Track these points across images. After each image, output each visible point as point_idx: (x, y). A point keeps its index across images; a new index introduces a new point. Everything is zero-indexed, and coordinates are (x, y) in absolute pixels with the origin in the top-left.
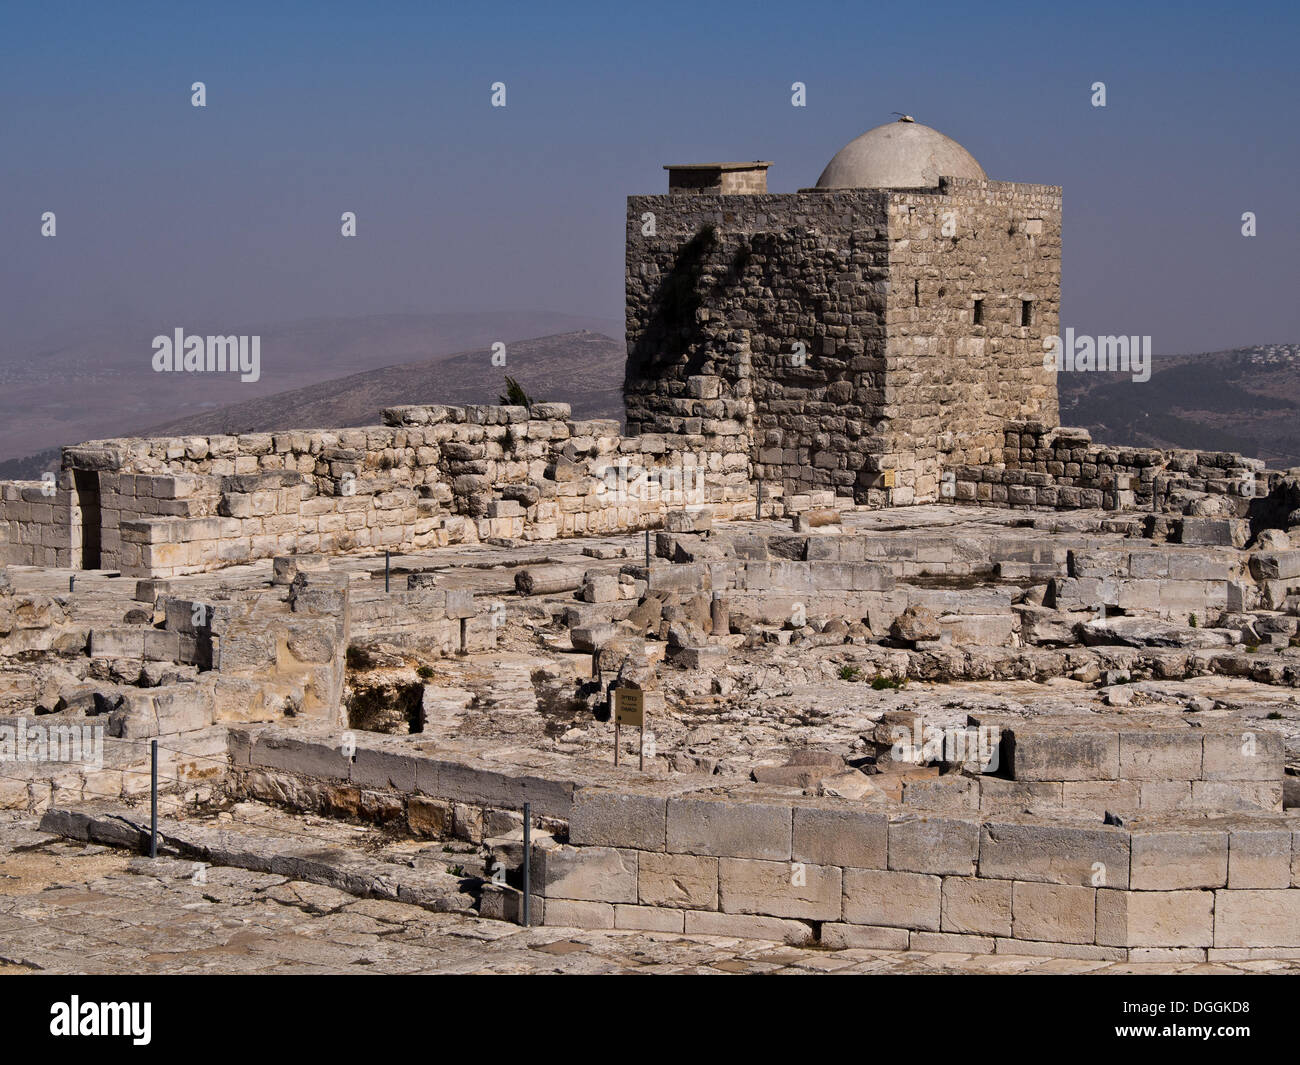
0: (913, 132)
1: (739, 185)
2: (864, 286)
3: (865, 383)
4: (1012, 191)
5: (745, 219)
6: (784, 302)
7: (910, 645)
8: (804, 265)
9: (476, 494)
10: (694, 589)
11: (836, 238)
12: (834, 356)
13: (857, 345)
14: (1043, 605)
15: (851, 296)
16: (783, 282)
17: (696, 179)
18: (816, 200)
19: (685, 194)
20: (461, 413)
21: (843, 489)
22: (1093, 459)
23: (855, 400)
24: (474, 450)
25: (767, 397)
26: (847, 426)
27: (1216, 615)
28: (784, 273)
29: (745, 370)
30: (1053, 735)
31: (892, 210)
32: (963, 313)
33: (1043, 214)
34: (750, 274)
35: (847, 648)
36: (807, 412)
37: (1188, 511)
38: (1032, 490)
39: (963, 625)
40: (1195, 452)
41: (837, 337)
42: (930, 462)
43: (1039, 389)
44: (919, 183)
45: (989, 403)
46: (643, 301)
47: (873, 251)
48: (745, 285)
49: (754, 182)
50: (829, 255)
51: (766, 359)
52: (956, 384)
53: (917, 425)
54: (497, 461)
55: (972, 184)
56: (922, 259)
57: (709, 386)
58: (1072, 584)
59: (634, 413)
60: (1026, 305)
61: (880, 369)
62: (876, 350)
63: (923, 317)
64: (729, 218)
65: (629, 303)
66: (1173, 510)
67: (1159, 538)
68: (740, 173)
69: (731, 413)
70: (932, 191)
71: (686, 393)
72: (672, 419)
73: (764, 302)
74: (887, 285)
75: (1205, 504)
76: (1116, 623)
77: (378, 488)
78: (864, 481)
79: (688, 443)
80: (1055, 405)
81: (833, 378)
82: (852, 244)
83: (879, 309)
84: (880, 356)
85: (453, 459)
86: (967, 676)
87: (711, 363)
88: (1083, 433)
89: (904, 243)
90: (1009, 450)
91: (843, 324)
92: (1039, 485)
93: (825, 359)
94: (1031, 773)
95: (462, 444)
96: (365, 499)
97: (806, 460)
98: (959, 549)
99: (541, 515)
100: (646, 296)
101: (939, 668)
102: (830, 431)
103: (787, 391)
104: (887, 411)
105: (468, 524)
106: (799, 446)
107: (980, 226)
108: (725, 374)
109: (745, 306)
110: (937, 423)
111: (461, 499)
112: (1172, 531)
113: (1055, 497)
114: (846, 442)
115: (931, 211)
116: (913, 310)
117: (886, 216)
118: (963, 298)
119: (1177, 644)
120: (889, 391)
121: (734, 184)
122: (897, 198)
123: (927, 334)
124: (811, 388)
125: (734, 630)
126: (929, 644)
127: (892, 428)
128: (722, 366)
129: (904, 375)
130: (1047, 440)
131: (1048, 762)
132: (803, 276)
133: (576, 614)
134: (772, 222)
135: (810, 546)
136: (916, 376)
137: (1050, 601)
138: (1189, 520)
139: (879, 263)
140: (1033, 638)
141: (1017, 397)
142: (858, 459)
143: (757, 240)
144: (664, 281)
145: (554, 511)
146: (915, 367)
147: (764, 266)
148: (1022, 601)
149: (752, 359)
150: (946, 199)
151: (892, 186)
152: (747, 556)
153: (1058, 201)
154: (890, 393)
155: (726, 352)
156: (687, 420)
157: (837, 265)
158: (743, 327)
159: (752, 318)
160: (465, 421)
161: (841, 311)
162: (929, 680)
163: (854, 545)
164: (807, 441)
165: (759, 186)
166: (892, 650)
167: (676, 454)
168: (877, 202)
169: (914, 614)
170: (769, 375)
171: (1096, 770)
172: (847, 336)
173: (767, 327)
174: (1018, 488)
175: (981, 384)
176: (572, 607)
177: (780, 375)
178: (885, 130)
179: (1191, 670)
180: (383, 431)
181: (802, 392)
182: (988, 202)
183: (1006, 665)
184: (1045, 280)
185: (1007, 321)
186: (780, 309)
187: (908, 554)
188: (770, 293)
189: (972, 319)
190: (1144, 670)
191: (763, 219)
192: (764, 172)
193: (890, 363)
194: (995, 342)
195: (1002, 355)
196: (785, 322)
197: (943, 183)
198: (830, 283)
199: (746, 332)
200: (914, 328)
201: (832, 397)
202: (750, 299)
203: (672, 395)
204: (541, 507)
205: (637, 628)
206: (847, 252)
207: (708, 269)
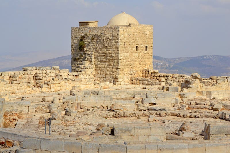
0: (125, 15)
1: (92, 25)
2: (115, 44)
3: (115, 62)
4: (143, 26)
5: (93, 32)
6: (100, 47)
7: (113, 111)
8: (104, 40)
9: (40, 83)
10: (74, 101)
11: (109, 35)
12: (109, 57)
13: (113, 55)
14: (141, 103)
15: (112, 46)
16: (100, 43)
17: (84, 24)
18: (106, 28)
19: (82, 27)
20: (38, 68)
21: (111, 82)
22: (159, 76)
23: (113, 65)
24: (40, 75)
25: (97, 65)
26: (112, 70)
27: (173, 105)
28: (100, 42)
29: (93, 60)
30: (121, 127)
31: (120, 29)
32: (134, 49)
33: (149, 30)
34: (94, 42)
35: (102, 112)
36: (105, 67)
37: (170, 85)
38: (147, 82)
39: (126, 107)
40: (177, 74)
41: (110, 53)
42: (128, 77)
43: (149, 63)
44: (126, 25)
45: (139, 66)
46: (75, 47)
47: (116, 37)
48: (93, 44)
49: (95, 25)
50: (108, 38)
51: (97, 58)
52: (133, 62)
53: (125, 70)
54: (45, 77)
55: (136, 25)
56: (126, 38)
57: (86, 63)
58: (146, 99)
59: (72, 68)
60: (146, 47)
61: (118, 59)
62: (117, 56)
63: (126, 50)
64: (90, 31)
65: (72, 47)
66: (168, 85)
67: (165, 90)
68: (92, 23)
69: (90, 68)
70: (128, 26)
71: (82, 64)
72: (79, 69)
73: (97, 47)
74: (119, 44)
75: (173, 84)
76: (154, 106)
77: (20, 82)
78: (115, 81)
79: (82, 73)
80: (152, 66)
81: (109, 61)
82: (112, 36)
83: (118, 48)
84: (118, 57)
85: (36, 77)
86: (124, 117)
87: (87, 58)
88: (157, 71)
89: (122, 36)
90: (143, 74)
91: (111, 51)
92: (148, 81)
93: (108, 57)
94: (118, 135)
95: (38, 74)
96: (17, 84)
97: (104, 76)
98: (127, 93)
99: (51, 87)
100: (75, 46)
101: (119, 115)
102: (109, 71)
103: (101, 64)
104: (119, 67)
105: (37, 89)
106: (103, 74)
107: (137, 32)
108: (89, 61)
109: (93, 48)
110: (129, 70)
111: (38, 84)
112: (167, 89)
113: (151, 83)
114: (112, 73)
115: (127, 30)
116: (124, 48)
117: (119, 31)
118: (134, 46)
119: (165, 110)
120: (120, 63)
121: (91, 25)
122: (121, 27)
123: (127, 53)
124: (105, 63)
125: (81, 108)
126: (117, 111)
127: (120, 70)
128: (89, 59)
129: (123, 60)
130: (150, 72)
131: (121, 132)
132: (104, 42)
133: (51, 106)
134: (98, 32)
135: (99, 93)
136: (125, 61)
137: (142, 102)
138: (170, 87)
139: (118, 39)
140: (139, 109)
141: (145, 64)
142: (114, 76)
143: (95, 35)
144: (78, 43)
145: (54, 86)
146: (125, 59)
147: (96, 40)
148: (137, 102)
149: (94, 58)
150: (130, 27)
151: (121, 25)
152: (87, 94)
153: (152, 28)
154: (120, 64)
155: (90, 56)
156: (82, 69)
157: (110, 40)
158: (92, 52)
159: (94, 50)
160: (39, 70)
161: (111, 49)
162: (117, 117)
163: (107, 92)
164: (105, 73)
165: (96, 25)
166: (110, 112)
167: (80, 76)
168: (117, 28)
169: (114, 105)
170: (98, 61)
171: (130, 134)
172: (112, 53)
173: (97, 51)
174: (144, 81)
175: (138, 62)
176: (50, 104)
177: (100, 61)
178: (119, 15)
179: (166, 115)
180: (23, 72)
181: (104, 64)
182: (139, 28)
183: (131, 114)
184: (149, 42)
185: (143, 50)
186: (99, 48)
187: (117, 94)
188: (98, 45)
189: (136, 50)
190: (158, 115)
191: (96, 31)
192: (97, 23)
193: (120, 58)
194: (140, 54)
195: (142, 57)
196: (100, 51)
197: (130, 25)
198: (109, 43)
199: (93, 53)
200: (124, 51)
201: (109, 65)
202: (94, 46)
203: (80, 64)
204: (51, 86)
205: (62, 108)
206: (112, 37)
207: (86, 41)
